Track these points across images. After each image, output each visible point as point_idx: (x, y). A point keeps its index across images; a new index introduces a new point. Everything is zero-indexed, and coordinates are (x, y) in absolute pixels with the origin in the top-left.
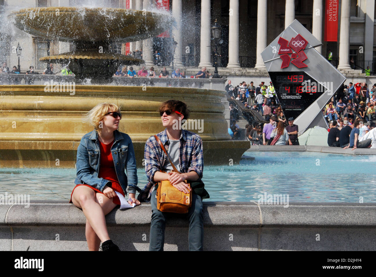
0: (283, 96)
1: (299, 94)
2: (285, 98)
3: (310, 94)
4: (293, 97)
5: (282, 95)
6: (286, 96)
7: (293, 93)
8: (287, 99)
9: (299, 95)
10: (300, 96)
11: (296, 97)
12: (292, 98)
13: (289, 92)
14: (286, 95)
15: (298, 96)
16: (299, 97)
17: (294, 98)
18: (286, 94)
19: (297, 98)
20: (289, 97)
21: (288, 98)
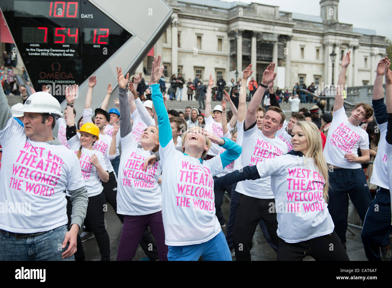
0: (32, 50)
1: (68, 46)
2: (36, 54)
3: (95, 46)
4: (54, 53)
5: (30, 48)
6: (39, 50)
7: (56, 42)
8: (40, 56)
9: (70, 48)
10: (71, 51)
11: (62, 53)
12: (52, 54)
13: (45, 41)
14: (40, 48)
15: (68, 51)
16: (70, 53)
17: (58, 55)
18: (37, 45)
19: (64, 55)
20: (46, 52)
21: (43, 54)
